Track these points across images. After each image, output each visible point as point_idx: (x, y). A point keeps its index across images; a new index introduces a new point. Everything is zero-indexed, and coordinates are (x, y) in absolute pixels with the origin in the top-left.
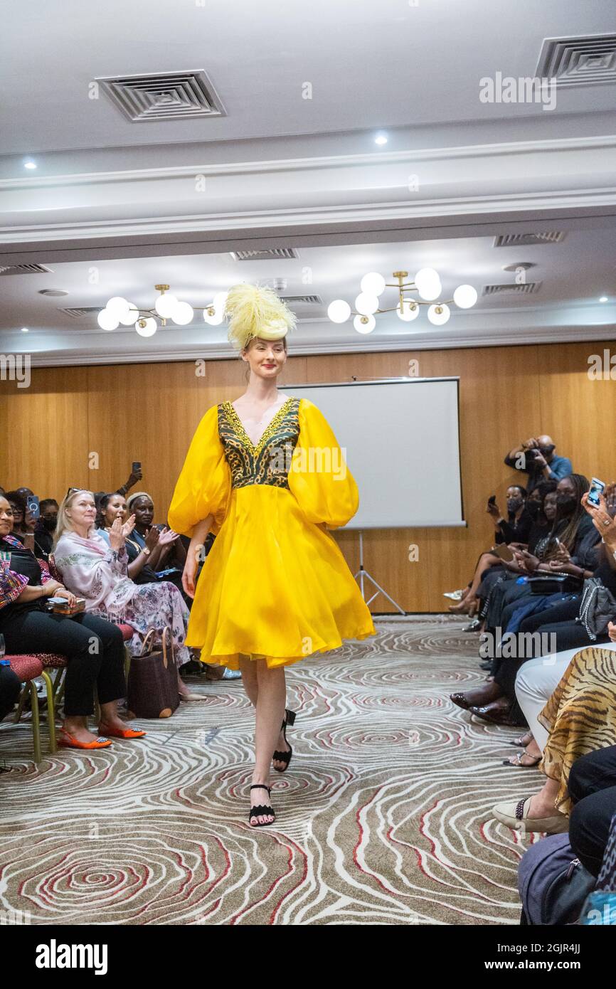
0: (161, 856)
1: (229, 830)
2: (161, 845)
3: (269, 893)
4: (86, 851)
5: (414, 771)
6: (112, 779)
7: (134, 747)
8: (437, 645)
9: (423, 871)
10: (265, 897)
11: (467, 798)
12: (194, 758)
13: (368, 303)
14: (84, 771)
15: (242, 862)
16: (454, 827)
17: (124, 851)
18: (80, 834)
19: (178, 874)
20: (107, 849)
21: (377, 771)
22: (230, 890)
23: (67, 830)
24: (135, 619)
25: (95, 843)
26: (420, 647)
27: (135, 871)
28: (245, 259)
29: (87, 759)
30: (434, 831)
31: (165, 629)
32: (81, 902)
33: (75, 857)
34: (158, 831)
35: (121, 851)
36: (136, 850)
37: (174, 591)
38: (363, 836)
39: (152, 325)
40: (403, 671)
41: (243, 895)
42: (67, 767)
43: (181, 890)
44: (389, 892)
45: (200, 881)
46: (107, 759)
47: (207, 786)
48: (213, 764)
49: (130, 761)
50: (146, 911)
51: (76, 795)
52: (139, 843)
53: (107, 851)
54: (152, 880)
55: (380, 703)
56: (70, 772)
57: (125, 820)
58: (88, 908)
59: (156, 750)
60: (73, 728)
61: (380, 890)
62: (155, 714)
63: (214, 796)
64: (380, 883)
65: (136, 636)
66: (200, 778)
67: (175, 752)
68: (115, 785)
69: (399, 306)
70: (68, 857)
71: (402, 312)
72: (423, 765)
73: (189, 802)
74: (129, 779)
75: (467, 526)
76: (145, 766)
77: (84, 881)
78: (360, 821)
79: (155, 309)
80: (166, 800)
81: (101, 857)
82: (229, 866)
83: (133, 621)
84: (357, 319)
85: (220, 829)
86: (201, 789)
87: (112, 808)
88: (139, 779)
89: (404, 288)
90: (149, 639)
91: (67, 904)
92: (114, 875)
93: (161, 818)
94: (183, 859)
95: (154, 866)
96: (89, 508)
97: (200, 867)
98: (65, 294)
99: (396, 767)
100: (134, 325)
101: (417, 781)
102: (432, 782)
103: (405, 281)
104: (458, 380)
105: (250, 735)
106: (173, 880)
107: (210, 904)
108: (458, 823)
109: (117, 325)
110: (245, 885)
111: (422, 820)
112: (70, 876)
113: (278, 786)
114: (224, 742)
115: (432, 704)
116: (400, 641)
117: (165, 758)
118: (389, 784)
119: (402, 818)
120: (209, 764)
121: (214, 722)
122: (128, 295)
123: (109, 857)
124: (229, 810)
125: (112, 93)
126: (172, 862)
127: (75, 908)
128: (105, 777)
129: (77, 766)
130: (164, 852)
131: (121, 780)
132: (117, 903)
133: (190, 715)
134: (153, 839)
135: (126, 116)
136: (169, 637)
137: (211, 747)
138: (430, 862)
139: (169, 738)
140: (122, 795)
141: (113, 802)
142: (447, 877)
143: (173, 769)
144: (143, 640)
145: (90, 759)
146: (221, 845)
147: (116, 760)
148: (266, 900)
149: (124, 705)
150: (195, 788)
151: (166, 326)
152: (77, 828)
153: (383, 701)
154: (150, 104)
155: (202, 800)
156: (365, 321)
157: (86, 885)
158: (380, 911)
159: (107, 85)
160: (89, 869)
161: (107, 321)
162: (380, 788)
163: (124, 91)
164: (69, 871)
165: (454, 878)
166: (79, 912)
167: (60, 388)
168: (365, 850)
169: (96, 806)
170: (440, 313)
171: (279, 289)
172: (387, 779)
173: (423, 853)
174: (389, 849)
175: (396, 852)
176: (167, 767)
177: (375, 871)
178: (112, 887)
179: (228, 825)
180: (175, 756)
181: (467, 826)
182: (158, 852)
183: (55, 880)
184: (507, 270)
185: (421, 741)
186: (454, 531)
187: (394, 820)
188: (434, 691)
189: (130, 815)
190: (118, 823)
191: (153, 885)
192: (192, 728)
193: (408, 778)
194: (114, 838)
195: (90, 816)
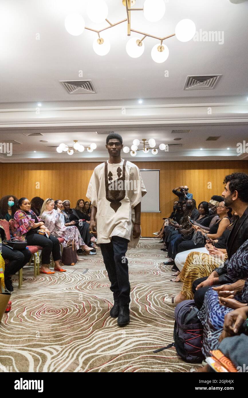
0: (71, 305)
1: (91, 298)
2: (71, 302)
3: (103, 316)
4: (49, 303)
5: (145, 282)
6: (57, 283)
7: (63, 274)
9: (147, 311)
10: (101, 318)
11: (160, 291)
12: (81, 277)
13: (134, 148)
14: (49, 280)
15: (95, 307)
16: (156, 299)
17: (61, 304)
18: (48, 298)
19: (76, 310)
20: (56, 303)
21: (134, 282)
22: (91, 315)
23: (44, 297)
24: (65, 237)
25: (52, 301)
26: (146, 247)
27: (64, 309)
28: (100, 134)
29: (50, 277)
30: (150, 299)
31: (74, 239)
32: (48, 318)
33: (46, 305)
34: (71, 298)
35: (60, 304)
36: (64, 303)
37: (76, 228)
39: (72, 152)
40: (142, 254)
41: (95, 317)
42: (44, 279)
43: (77, 315)
44: (137, 317)
45: (83, 313)
46: (55, 277)
47: (85, 285)
48: (87, 279)
49: (62, 278)
50: (67, 321)
51: (47, 287)
52: (65, 301)
54: (69, 312)
55: (135, 263)
56: (45, 280)
57: (61, 295)
58: (50, 320)
59: (70, 275)
60: (44, 268)
61: (135, 316)
62: (70, 265)
63: (87, 288)
64: (135, 314)
65: (65, 242)
66: (83, 283)
67: (76, 275)
69: (143, 149)
70: (44, 305)
71: (144, 151)
72: (147, 281)
73: (79, 290)
74: (62, 283)
75: (161, 213)
76: (67, 279)
77: (49, 312)
79: (73, 147)
80: (73, 289)
81: (54, 305)
82: (91, 309)
84: (131, 152)
85: (89, 298)
86: (83, 286)
87: (57, 291)
88: (65, 283)
89: (145, 144)
90: (69, 242)
91: (44, 319)
92: (58, 310)
93: (71, 294)
94: (78, 306)
95: (70, 308)
97: (83, 309)
98: (47, 142)
99: (139, 281)
100: (67, 152)
101: (145, 285)
102: (150, 286)
103: (145, 142)
104: (159, 171)
105: (97, 271)
106: (75, 312)
107: (86, 319)
108: (157, 298)
109: (62, 151)
110: (96, 314)
111: (147, 297)
112: (45, 311)
113: (105, 286)
114: (90, 273)
115: (150, 263)
116: (141, 245)
117: (72, 277)
119: (141, 296)
120: (85, 279)
121: (87, 267)
122: (65, 143)
123: (56, 305)
124: (91, 292)
125: (65, 86)
126: (75, 307)
128: (55, 282)
129: (47, 279)
130: (72, 304)
131: (60, 283)
132: (59, 318)
133: (80, 265)
134: (69, 300)
135: (68, 92)
136: (75, 241)
137: (86, 274)
138: (149, 309)
139: (74, 271)
140: (60, 287)
141: (57, 289)
142: (154, 313)
143: (75, 280)
144: (67, 243)
146: (89, 302)
147: (58, 277)
148: (102, 318)
150: (81, 286)
151: (76, 152)
152: (47, 297)
153: (136, 262)
154: (75, 89)
155: (83, 289)
156: (134, 153)
158: (135, 322)
159: (63, 83)
160: (50, 309)
161: (59, 150)
162: (135, 287)
163: (68, 85)
164: (44, 309)
165: (156, 313)
166: (47, 321)
167: (45, 169)
169: (52, 291)
170: (155, 151)
172: (137, 285)
173: (147, 306)
174: (137, 305)
175: (139, 305)
176: (73, 280)
177: (133, 311)
178: (57, 314)
179: (91, 297)
180: (76, 277)
181: (160, 298)
182: (71, 304)
183: (41, 311)
184: (174, 140)
185: (147, 274)
186: (157, 214)
187: (139, 296)
188: (150, 260)
189: (62, 293)
190: (59, 295)
191: (69, 313)
192: (81, 269)
193: (143, 284)
194: (58, 300)
195: (51, 293)
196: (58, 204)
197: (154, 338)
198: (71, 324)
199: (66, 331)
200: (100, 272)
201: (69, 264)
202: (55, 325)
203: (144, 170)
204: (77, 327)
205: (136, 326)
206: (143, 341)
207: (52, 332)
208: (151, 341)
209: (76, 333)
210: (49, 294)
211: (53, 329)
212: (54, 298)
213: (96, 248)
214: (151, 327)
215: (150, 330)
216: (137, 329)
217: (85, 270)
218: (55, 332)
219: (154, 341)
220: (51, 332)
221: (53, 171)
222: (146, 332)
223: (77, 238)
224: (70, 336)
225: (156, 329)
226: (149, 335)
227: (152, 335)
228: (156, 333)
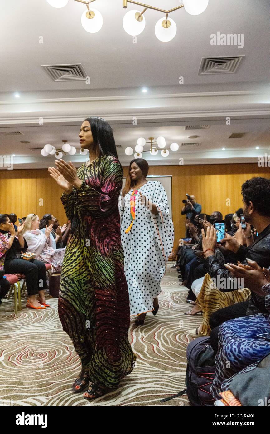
0: (61, 347)
2: (61, 343)
4: (34, 345)
6: (43, 319)
9: (155, 352)
11: (171, 326)
13: (139, 149)
14: (33, 317)
18: (31, 339)
19: (67, 353)
20: (41, 345)
23: (27, 337)
25: (37, 342)
27: (51, 352)
29: (34, 313)
30: (159, 337)
32: (31, 363)
33: (30, 347)
34: (60, 338)
35: (46, 345)
36: (51, 345)
38: (133, 340)
39: (61, 155)
42: (27, 315)
43: (68, 359)
44: (142, 359)
46: (42, 312)
50: (55, 366)
51: (30, 325)
52: (53, 342)
56: (28, 317)
57: (48, 334)
58: (34, 365)
61: (139, 358)
64: (139, 356)
68: (45, 322)
69: (151, 150)
70: (27, 347)
71: (152, 152)
74: (49, 320)
77: (33, 356)
78: (133, 334)
79: (62, 149)
81: (39, 347)
84: (136, 154)
87: (43, 330)
88: (53, 320)
89: (153, 143)
91: (26, 364)
92: (44, 354)
94: (69, 348)
95: (58, 351)
100: (54, 155)
101: (153, 320)
102: (159, 321)
103: (153, 141)
104: (171, 177)
106: (65, 355)
107: (78, 363)
108: (167, 335)
109: (48, 154)
111: (154, 334)
112: (27, 354)
119: (148, 333)
122: (52, 144)
123: (42, 347)
125: (48, 71)
126: (65, 349)
127: (29, 365)
128: (41, 318)
129: (30, 315)
130: (62, 345)
131: (47, 320)
132: (44, 363)
134: (58, 341)
135: (53, 80)
138: (157, 349)
140: (47, 325)
141: (44, 328)
142: (163, 354)
147: (45, 313)
151: (66, 155)
152: (30, 337)
154: (62, 75)
156: (138, 155)
158: (139, 366)
159: (46, 68)
160: (34, 352)
163: (52, 71)
164: (27, 352)
165: (165, 354)
166: (30, 367)
167: (27, 177)
168: (134, 344)
169: (37, 329)
170: (165, 153)
173: (155, 346)
174: (143, 344)
175: (145, 345)
177: (137, 352)
178: (42, 358)
181: (171, 336)
182: (60, 345)
183: (22, 356)
184: (189, 138)
187: (145, 334)
189: (49, 332)
190: (45, 335)
191: (57, 357)
194: (44, 340)
195: (35, 332)
197: (162, 385)
198: (59, 370)
199: (53, 378)
202: (39, 371)
204: (67, 373)
205: (140, 370)
206: (148, 388)
207: (36, 381)
208: (158, 388)
209: (66, 381)
210: (32, 334)
211: (37, 377)
212: (39, 338)
214: (159, 371)
215: (157, 375)
216: (141, 374)
218: (39, 380)
219: (161, 388)
220: (34, 381)
221: (37, 179)
222: (153, 378)
224: (58, 385)
225: (165, 373)
226: (157, 381)
227: (159, 381)
228: (164, 379)
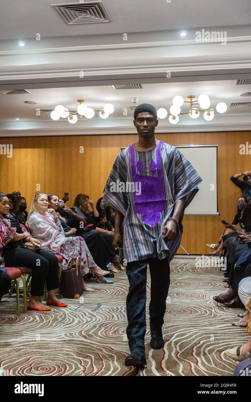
0: (73, 360)
1: (104, 350)
2: (73, 355)
4: (39, 356)
5: (190, 327)
6: (52, 325)
7: (62, 311)
8: (203, 270)
9: (192, 372)
12: (89, 317)
13: (176, 110)
14: (39, 321)
15: (109, 365)
16: (207, 353)
17: (56, 357)
18: (36, 349)
19: (80, 368)
20: (48, 356)
21: (173, 326)
23: (31, 347)
24: (64, 253)
25: (43, 353)
26: (195, 270)
27: (60, 366)
28: (119, 88)
29: (41, 316)
30: (198, 354)
31: (78, 258)
33: (34, 359)
34: (71, 349)
35: (54, 357)
36: (61, 357)
37: (82, 240)
38: (165, 355)
39: (75, 118)
40: (187, 281)
42: (32, 319)
45: (90, 372)
46: (49, 316)
47: (94, 330)
48: (98, 320)
49: (60, 317)
51: (35, 331)
52: (63, 354)
53: (48, 357)
54: (68, 371)
55: (175, 295)
56: (33, 321)
57: (57, 343)
59: (72, 313)
60: (34, 301)
63: (98, 334)
65: (64, 261)
66: (92, 326)
67: (81, 314)
68: (53, 327)
69: (190, 111)
70: (31, 359)
71: (191, 115)
72: (194, 324)
73: (86, 337)
74: (59, 325)
75: (219, 215)
76: (67, 320)
77: (38, 370)
79: (77, 111)
80: (76, 335)
81: (45, 359)
82: (103, 366)
83: (63, 254)
84: (171, 117)
85: (101, 350)
86: (92, 331)
87: (51, 338)
88: (64, 326)
89: (193, 103)
90: (70, 262)
92: (51, 368)
93: (74, 343)
94: (82, 362)
95: (69, 365)
96: (45, 202)
97: (90, 366)
98: (36, 103)
99: (182, 325)
100: (67, 118)
101: (191, 332)
102: (198, 332)
103: (193, 100)
104: (217, 147)
105: (115, 308)
106: (78, 371)
108: (209, 351)
109: (59, 118)
111: (192, 349)
112: (32, 367)
114: (103, 310)
115: (200, 297)
116: (186, 267)
117: (76, 317)
118: (178, 332)
119: (184, 348)
120: (96, 320)
121: (99, 301)
122: (64, 104)
123: (49, 360)
124: (104, 341)
125: (60, 12)
126: (77, 363)
128: (49, 323)
129: (36, 318)
130: (74, 359)
131: (56, 326)
133: (88, 297)
134: (69, 352)
135: (66, 22)
137: (97, 313)
138: (195, 368)
139: (78, 308)
140: (56, 332)
141: (52, 335)
143: (79, 321)
144: (67, 262)
145: (42, 316)
146: (100, 356)
147: (54, 316)
149: (58, 292)
150: (89, 331)
151: (82, 119)
152: (35, 346)
153: (177, 295)
154: (77, 17)
155: (92, 336)
156: (174, 118)
157: (39, 372)
159: (57, 8)
160: (40, 365)
161: (55, 116)
162: (174, 334)
163: (65, 11)
164: (31, 365)
167: (33, 147)
168: (166, 362)
169: (44, 337)
170: (209, 115)
171: (135, 102)
172: (177, 330)
173: (192, 364)
174: (177, 362)
175: (180, 363)
176: (76, 320)
177: (170, 371)
179: (103, 348)
180: (81, 316)
181: (214, 352)
182: (71, 358)
183: (25, 369)
184: (242, 95)
185: (194, 314)
186: (213, 217)
187: (180, 349)
188: (201, 291)
189: (59, 341)
190: (54, 345)
192: (89, 303)
193: (187, 330)
194: (51, 351)
195: (41, 341)
196: (53, 201)
200: (119, 309)
201: (71, 296)
203: (192, 146)
210: (38, 342)
212: (46, 348)
213: (114, 270)
217: (96, 306)
221: (46, 149)
223: (84, 255)
